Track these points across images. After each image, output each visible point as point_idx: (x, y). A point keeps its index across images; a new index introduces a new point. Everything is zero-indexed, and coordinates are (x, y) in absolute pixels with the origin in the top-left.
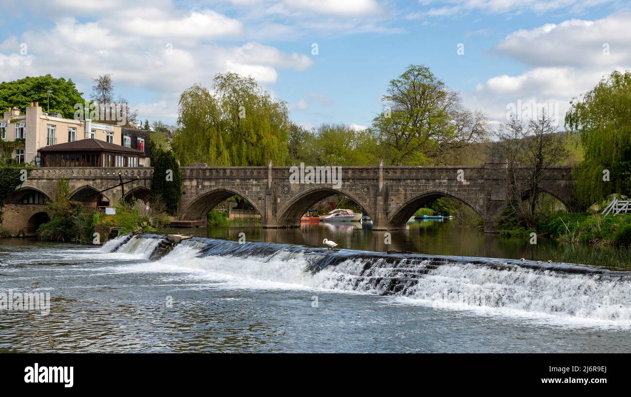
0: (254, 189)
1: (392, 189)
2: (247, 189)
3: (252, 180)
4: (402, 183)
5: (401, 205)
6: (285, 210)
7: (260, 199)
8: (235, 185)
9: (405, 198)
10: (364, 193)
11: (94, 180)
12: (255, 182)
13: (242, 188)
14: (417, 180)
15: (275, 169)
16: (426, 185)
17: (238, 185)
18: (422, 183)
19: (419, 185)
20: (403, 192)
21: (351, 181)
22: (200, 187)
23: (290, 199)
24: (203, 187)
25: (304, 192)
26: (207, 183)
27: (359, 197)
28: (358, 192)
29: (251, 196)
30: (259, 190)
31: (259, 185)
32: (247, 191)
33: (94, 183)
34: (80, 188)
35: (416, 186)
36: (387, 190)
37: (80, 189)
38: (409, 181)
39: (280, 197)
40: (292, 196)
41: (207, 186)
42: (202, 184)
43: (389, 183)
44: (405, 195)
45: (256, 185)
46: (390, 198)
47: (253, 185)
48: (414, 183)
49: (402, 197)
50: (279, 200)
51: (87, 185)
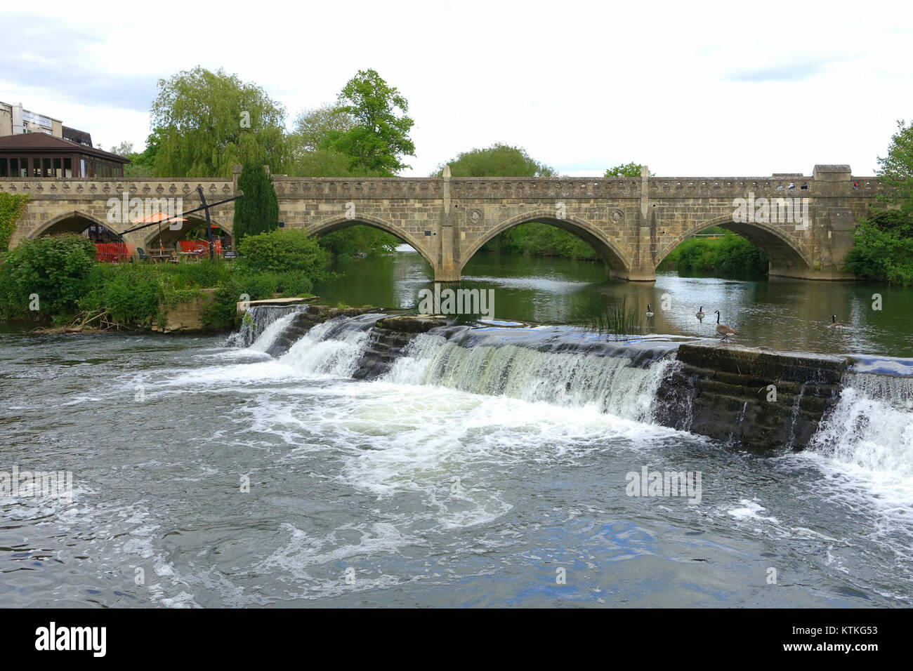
0: (417, 216)
1: (663, 215)
2: (404, 216)
3: (412, 201)
4: (679, 205)
5: (677, 240)
6: (474, 253)
7: (428, 233)
8: (380, 210)
9: (684, 229)
10: (615, 222)
11: (89, 202)
12: (418, 205)
13: (394, 216)
14: (705, 198)
15: (457, 183)
16: (719, 209)
17: (385, 210)
18: (713, 205)
19: (708, 207)
20: (681, 220)
21: (592, 201)
22: (312, 213)
23: (483, 234)
24: (318, 213)
25: (508, 221)
26: (324, 207)
27: (607, 229)
28: (604, 220)
29: (412, 230)
30: (426, 218)
31: (426, 210)
32: (403, 221)
33: (90, 207)
34: (61, 216)
35: (702, 210)
36: (653, 216)
37: (59, 220)
38: (691, 201)
39: (464, 230)
40: (486, 229)
41: (327, 213)
42: (316, 208)
43: (658, 204)
44: (684, 224)
45: (420, 210)
46: (660, 229)
47: (414, 210)
48: (699, 205)
49: (679, 227)
50: (463, 235)
51: (76, 212)
